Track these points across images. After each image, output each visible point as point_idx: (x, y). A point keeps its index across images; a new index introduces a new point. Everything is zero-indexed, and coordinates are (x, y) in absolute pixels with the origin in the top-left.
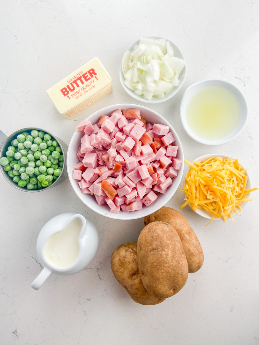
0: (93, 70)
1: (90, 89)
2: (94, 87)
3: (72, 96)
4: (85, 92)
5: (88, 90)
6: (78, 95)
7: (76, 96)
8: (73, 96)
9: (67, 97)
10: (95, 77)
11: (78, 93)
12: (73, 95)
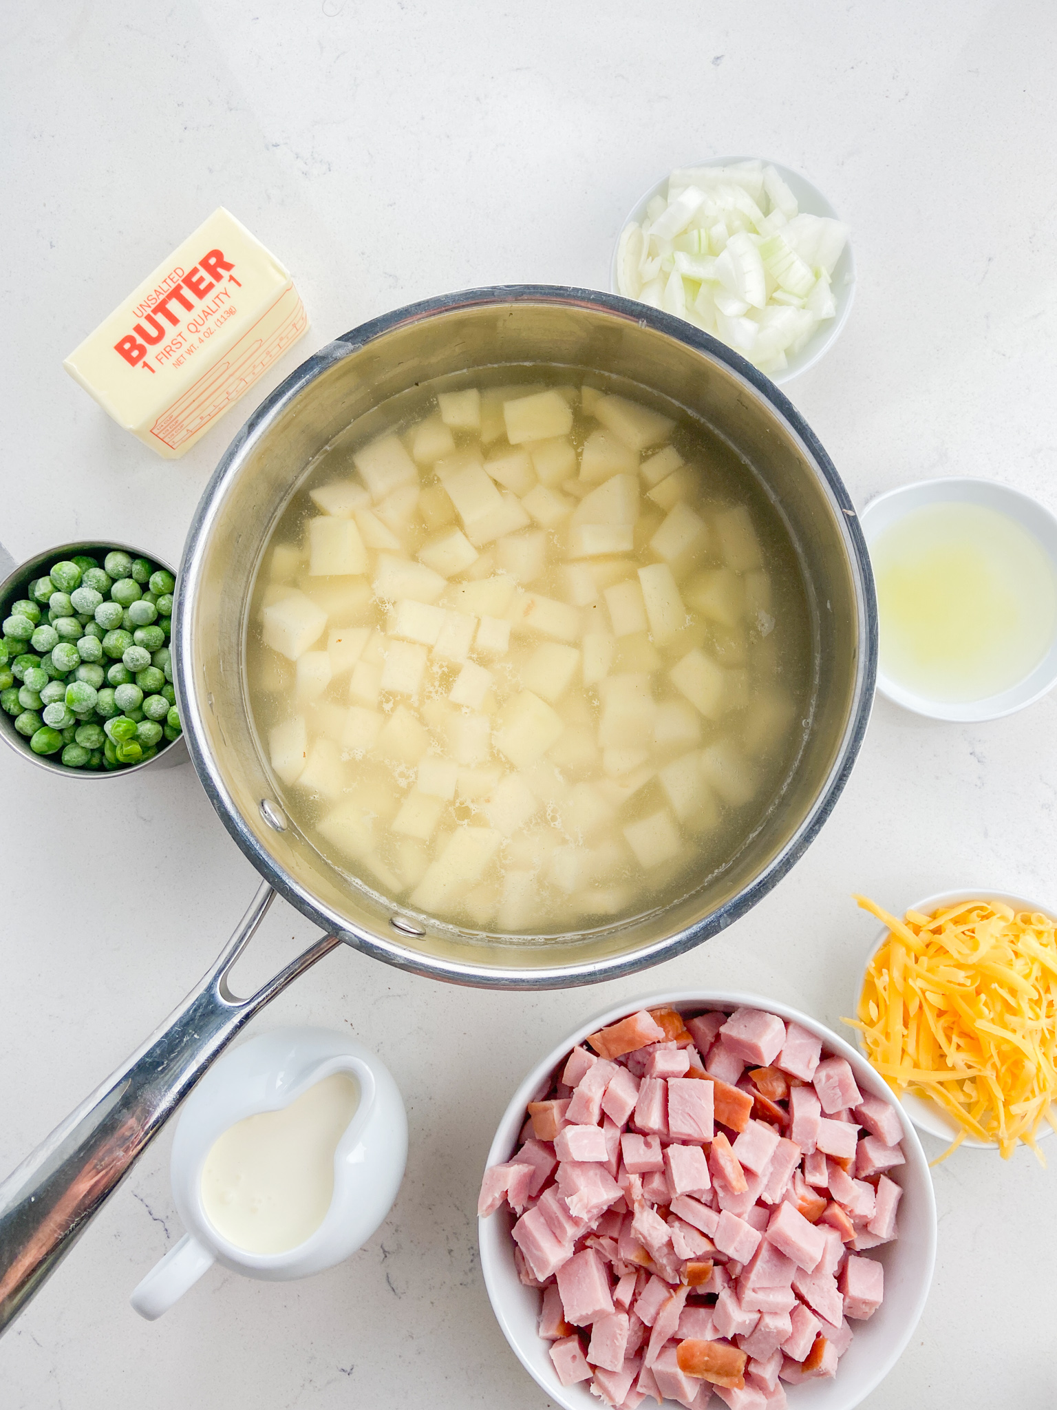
0: (217, 254)
1: (219, 323)
2: (231, 312)
3: (159, 360)
4: (203, 338)
5: (213, 327)
6: (179, 352)
7: (175, 356)
8: (164, 360)
9: (143, 367)
10: (228, 278)
11: (179, 345)
12: (161, 355)
